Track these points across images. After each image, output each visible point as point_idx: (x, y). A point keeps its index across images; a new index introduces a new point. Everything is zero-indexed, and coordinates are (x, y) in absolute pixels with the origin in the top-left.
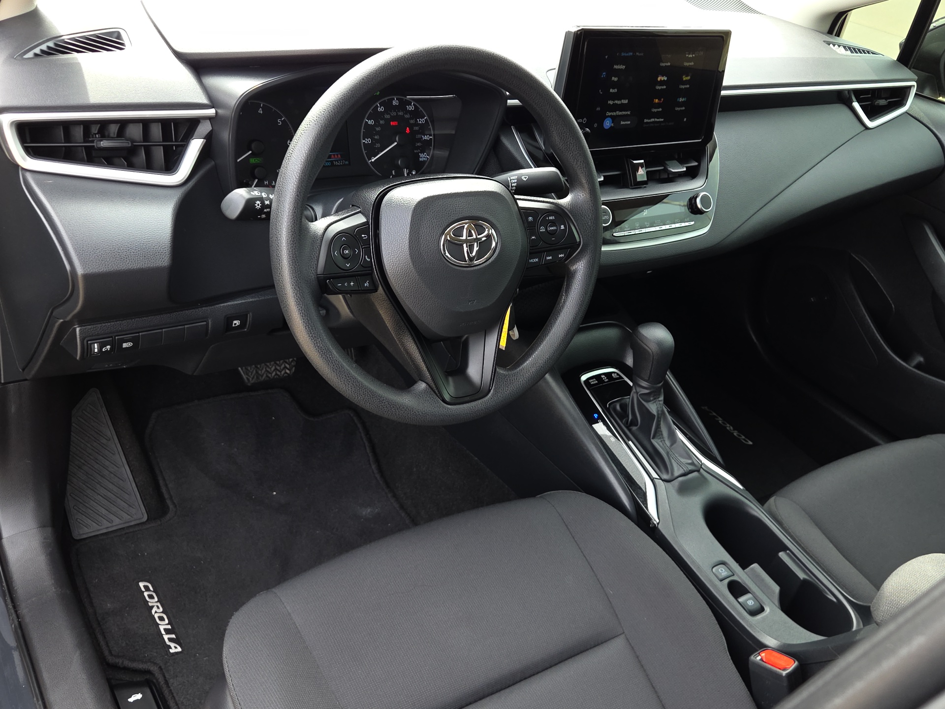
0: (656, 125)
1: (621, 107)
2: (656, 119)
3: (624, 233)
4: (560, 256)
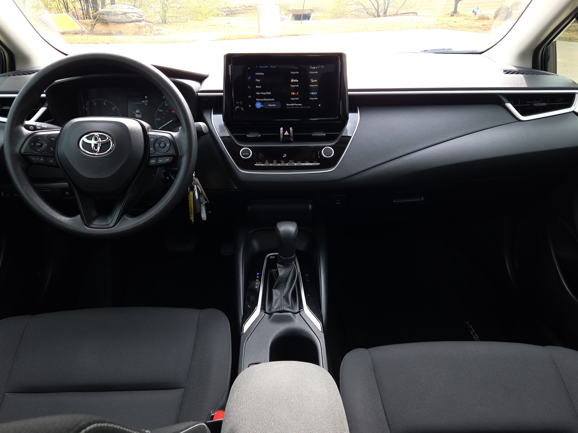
0: (296, 107)
1: (267, 96)
2: (295, 104)
3: (263, 165)
4: (167, 160)
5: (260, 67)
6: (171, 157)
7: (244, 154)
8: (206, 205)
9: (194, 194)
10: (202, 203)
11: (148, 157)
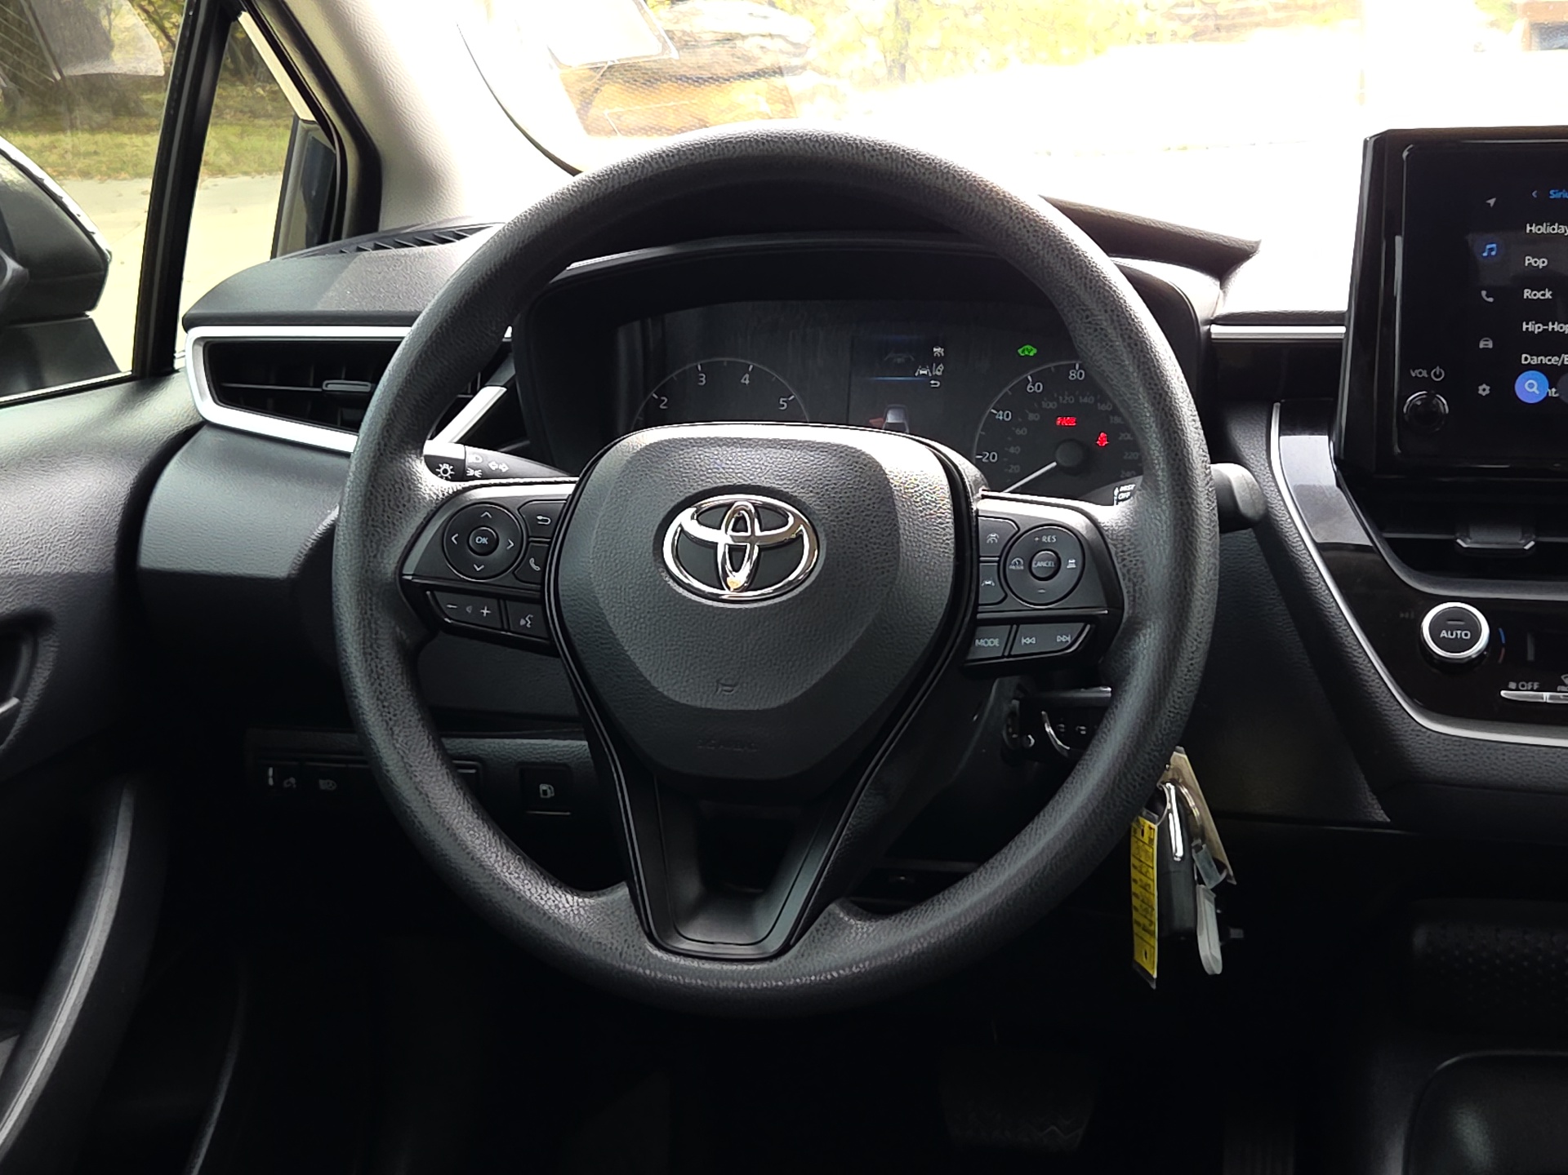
3: (1546, 696)
4: (1059, 639)
5: (1554, 194)
6: (1082, 624)
7: (1444, 634)
8: (1222, 895)
9: (1164, 832)
10: (1201, 882)
11: (967, 619)
